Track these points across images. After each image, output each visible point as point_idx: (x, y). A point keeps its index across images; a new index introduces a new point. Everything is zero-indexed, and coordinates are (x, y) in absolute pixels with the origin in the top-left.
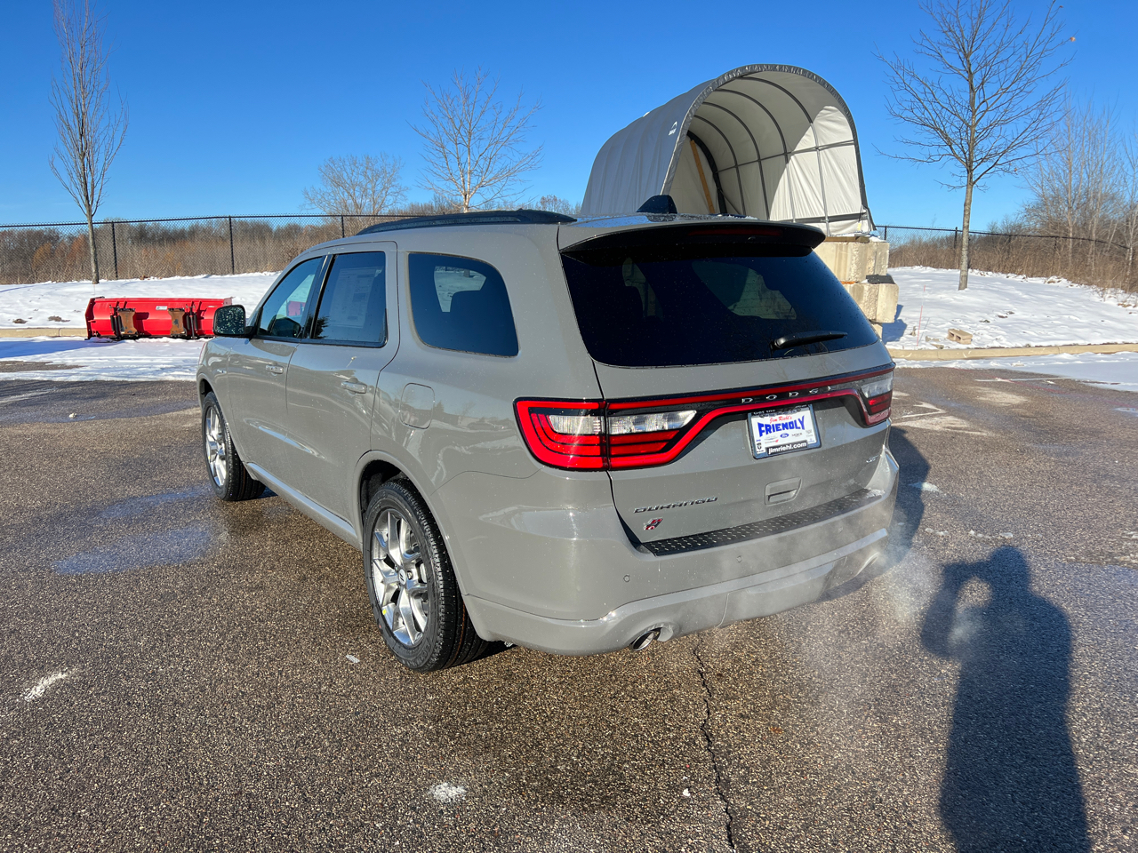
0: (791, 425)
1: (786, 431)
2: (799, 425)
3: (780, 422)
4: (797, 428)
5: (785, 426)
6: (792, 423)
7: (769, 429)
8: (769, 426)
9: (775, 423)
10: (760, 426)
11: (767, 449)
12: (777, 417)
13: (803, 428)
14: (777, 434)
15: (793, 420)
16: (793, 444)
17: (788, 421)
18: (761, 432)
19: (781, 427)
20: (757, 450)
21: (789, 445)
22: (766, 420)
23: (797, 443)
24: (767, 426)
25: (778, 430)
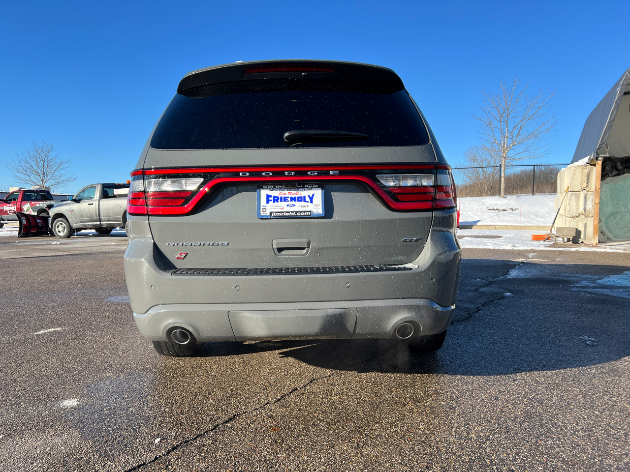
0: (300, 199)
1: (293, 202)
2: (307, 199)
3: (290, 196)
4: (305, 201)
5: (293, 199)
6: (301, 197)
7: (276, 199)
8: (278, 198)
9: (283, 196)
10: (268, 196)
11: (271, 213)
12: (287, 192)
13: (311, 202)
14: (284, 204)
15: (302, 195)
16: (296, 212)
17: (297, 196)
18: (268, 202)
19: (289, 199)
20: (262, 212)
21: (293, 212)
22: (276, 193)
23: (301, 212)
24: (274, 197)
25: (285, 201)
